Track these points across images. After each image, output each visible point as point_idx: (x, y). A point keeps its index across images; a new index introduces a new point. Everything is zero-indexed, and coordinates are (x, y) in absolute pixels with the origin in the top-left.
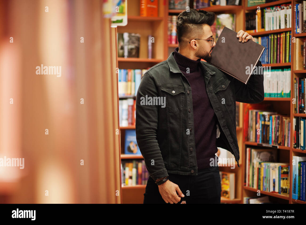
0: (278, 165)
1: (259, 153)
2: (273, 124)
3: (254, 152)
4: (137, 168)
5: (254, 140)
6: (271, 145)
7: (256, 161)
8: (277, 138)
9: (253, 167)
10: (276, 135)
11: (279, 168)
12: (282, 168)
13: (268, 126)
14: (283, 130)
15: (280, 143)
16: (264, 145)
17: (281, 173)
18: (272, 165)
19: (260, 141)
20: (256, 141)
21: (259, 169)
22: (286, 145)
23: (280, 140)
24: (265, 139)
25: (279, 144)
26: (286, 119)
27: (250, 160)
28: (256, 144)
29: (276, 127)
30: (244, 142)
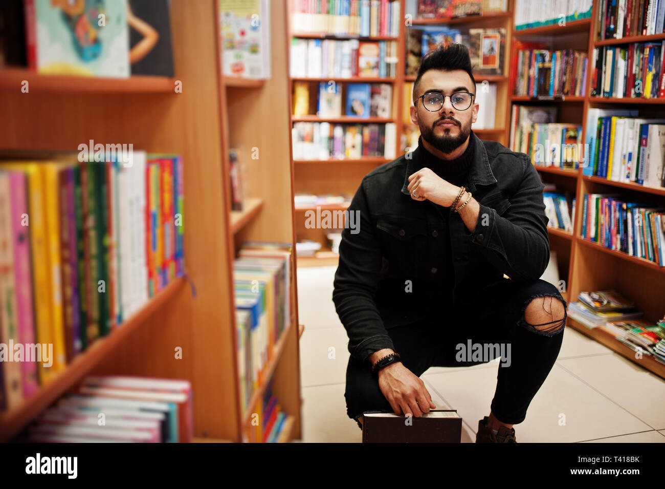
0: (560, 127)
1: (531, 112)
2: (556, 65)
3: (524, 111)
4: (362, 134)
5: (525, 93)
6: (551, 96)
7: (526, 124)
8: (562, 85)
9: (522, 133)
10: (560, 81)
11: (563, 130)
12: (567, 130)
13: (549, 69)
14: (573, 71)
15: (568, 92)
16: (541, 98)
17: (566, 138)
18: (552, 126)
19: (534, 93)
20: (528, 93)
21: (530, 136)
22: (577, 94)
23: (567, 88)
24: (543, 89)
25: (566, 94)
26: (580, 54)
27: (518, 122)
28: (528, 98)
29: (561, 70)
30: (509, 96)
